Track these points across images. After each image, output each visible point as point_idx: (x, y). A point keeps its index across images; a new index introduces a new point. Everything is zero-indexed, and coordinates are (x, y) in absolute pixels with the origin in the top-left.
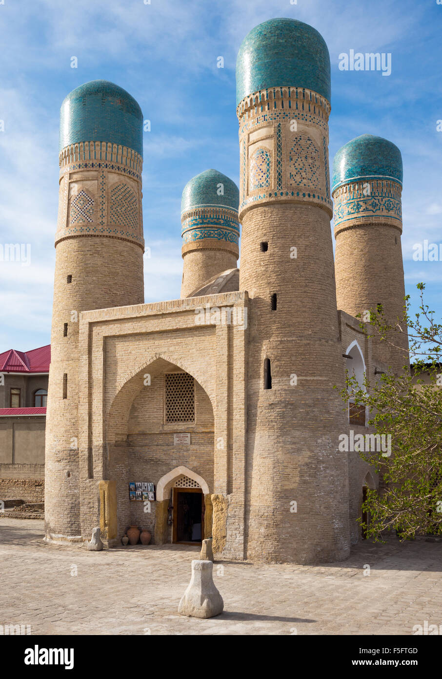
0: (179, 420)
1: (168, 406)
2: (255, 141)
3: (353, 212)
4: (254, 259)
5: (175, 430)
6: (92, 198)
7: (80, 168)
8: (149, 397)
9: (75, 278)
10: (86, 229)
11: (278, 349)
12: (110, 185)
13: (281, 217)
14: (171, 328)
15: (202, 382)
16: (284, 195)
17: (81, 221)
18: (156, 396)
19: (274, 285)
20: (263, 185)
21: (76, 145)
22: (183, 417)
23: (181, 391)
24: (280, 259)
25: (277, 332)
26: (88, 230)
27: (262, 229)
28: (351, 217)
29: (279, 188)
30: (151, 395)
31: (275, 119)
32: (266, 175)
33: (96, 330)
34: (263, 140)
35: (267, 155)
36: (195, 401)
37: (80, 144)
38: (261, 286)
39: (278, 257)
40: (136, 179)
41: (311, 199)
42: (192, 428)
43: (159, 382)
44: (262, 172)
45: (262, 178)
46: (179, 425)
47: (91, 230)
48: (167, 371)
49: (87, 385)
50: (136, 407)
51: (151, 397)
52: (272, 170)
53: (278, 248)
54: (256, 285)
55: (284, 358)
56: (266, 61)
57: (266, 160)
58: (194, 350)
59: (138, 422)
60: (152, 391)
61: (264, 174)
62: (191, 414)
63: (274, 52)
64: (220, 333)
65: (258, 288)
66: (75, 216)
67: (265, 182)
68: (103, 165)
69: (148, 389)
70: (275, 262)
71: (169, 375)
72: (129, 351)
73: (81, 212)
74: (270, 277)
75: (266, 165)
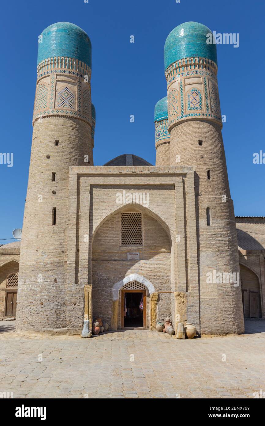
0: (131, 243)
1: (123, 234)
2: (190, 83)
4: (195, 149)
5: (129, 250)
8: (110, 228)
9: (61, 143)
10: (70, 113)
11: (214, 202)
12: (83, 88)
14: (144, 183)
15: (164, 219)
16: (210, 116)
17: (66, 107)
18: (115, 227)
19: (209, 165)
20: (197, 108)
22: (134, 241)
23: (132, 225)
24: (211, 151)
25: (212, 192)
26: (71, 113)
27: (198, 132)
29: (208, 112)
30: (112, 226)
31: (203, 74)
33: (82, 179)
35: (199, 93)
36: (143, 231)
38: (200, 165)
39: (209, 150)
42: (141, 249)
43: (117, 218)
44: (197, 101)
46: (132, 246)
47: (73, 113)
48: (123, 211)
49: (76, 216)
50: (100, 234)
51: (111, 228)
52: (203, 101)
53: (209, 145)
55: (218, 208)
57: (199, 95)
58: (159, 198)
59: (101, 244)
60: (112, 223)
61: (198, 102)
62: (139, 240)
63: (201, 39)
64: (178, 189)
65: (198, 165)
66: (61, 102)
67: (199, 107)
68: (80, 75)
69: (109, 222)
71: (124, 214)
72: (109, 196)
73: (66, 101)
74: (205, 160)
75: (199, 98)
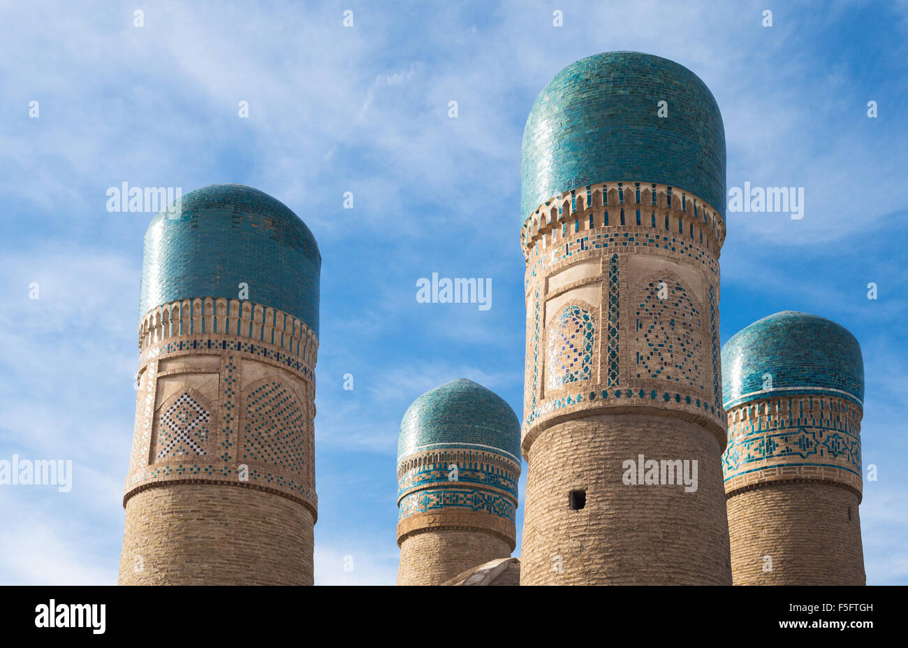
2: (560, 291)
3: (758, 456)
4: (554, 525)
6: (206, 408)
7: (181, 349)
10: (192, 469)
12: (244, 385)
13: (615, 440)
16: (623, 396)
17: (181, 453)
19: (597, 576)
20: (576, 376)
21: (174, 305)
24: (612, 523)
26: (195, 469)
27: (573, 464)
28: (753, 466)
29: (613, 382)
31: (605, 245)
32: (583, 357)
34: (577, 287)
35: (587, 318)
37: (184, 304)
38: (569, 579)
39: (606, 521)
40: (302, 375)
41: (682, 406)
44: (575, 351)
45: (574, 363)
47: (203, 470)
52: (597, 346)
53: (608, 502)
54: (558, 577)
56: (587, 132)
57: (585, 327)
61: (580, 354)
63: (607, 113)
66: (169, 443)
67: (582, 370)
68: (232, 345)
70: (600, 530)
73: (182, 435)
74: (589, 560)
75: (584, 338)
